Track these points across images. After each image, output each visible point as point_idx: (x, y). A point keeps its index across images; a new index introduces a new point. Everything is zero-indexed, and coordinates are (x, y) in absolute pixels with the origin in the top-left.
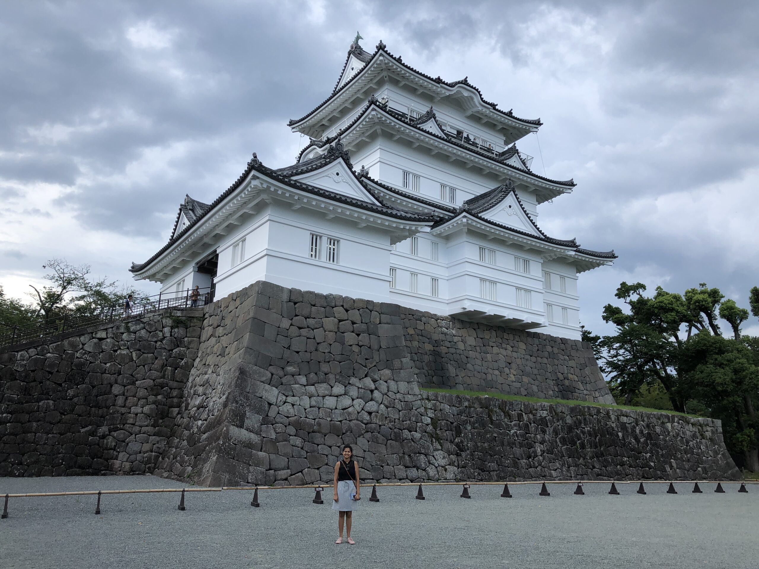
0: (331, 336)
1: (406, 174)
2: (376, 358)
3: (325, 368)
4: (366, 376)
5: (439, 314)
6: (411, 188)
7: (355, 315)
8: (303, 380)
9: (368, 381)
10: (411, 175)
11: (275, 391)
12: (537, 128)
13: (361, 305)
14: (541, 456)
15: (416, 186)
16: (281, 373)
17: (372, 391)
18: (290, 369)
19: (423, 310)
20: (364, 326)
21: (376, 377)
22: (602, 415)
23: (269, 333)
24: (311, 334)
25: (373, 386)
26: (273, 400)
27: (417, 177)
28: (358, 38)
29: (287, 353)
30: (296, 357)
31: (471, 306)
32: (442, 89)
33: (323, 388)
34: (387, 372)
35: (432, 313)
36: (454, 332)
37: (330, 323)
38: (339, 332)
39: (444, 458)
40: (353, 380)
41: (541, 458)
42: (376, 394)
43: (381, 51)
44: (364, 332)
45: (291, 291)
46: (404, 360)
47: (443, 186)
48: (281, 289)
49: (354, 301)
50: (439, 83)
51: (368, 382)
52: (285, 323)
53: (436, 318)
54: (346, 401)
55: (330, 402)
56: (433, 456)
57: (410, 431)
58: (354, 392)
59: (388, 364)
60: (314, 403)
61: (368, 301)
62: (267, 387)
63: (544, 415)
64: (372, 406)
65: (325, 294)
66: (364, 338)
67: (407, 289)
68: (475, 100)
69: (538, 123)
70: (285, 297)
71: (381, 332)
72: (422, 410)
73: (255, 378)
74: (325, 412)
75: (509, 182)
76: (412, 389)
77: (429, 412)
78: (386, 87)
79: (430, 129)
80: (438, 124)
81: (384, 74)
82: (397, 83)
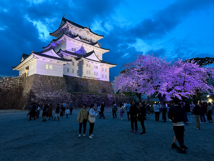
0: (49, 84)
2: (59, 87)
3: (48, 89)
7: (55, 79)
8: (43, 92)
9: (57, 92)
11: (38, 94)
13: (56, 77)
15: (75, 50)
16: (39, 91)
18: (41, 90)
19: (75, 76)
20: (57, 82)
23: (36, 84)
24: (45, 83)
28: (64, 16)
29: (40, 87)
30: (42, 88)
32: (81, 29)
33: (47, 93)
34: (61, 90)
37: (49, 81)
38: (51, 83)
40: (54, 91)
45: (41, 75)
46: (65, 87)
47: (81, 50)
48: (39, 75)
52: (40, 82)
54: (52, 95)
58: (54, 93)
59: (62, 88)
60: (45, 96)
61: (58, 77)
62: (36, 93)
64: (57, 96)
66: (56, 84)
67: (71, 72)
68: (89, 32)
70: (40, 77)
71: (60, 83)
72: (68, 96)
73: (34, 92)
74: (48, 97)
75: (93, 51)
76: (66, 93)
77: (70, 97)
78: (69, 28)
79: (78, 39)
80: (79, 37)
81: (68, 26)
82: (71, 27)
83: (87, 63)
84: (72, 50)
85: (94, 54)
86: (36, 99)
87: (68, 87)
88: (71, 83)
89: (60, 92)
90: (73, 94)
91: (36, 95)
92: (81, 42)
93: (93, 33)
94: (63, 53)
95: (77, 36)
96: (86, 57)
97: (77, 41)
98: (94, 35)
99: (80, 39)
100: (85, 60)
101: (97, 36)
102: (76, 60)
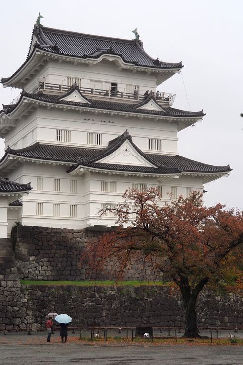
1: (59, 132)
5: (75, 229)
6: (63, 141)
10: (63, 131)
12: (179, 70)
14: (105, 317)
15: (68, 138)
19: (62, 228)
22: (164, 291)
27: (68, 132)
28: (40, 17)
31: (93, 223)
32: (89, 61)
35: (69, 228)
36: (86, 240)
39: (32, 319)
41: (104, 318)
43: (36, 49)
47: (90, 134)
50: (86, 58)
53: (72, 232)
56: (25, 319)
57: (12, 307)
59: (2, 272)
63: (113, 293)
67: (51, 215)
68: (120, 62)
69: (179, 66)
72: (22, 295)
75: (127, 132)
76: (16, 284)
77: (27, 297)
78: (49, 66)
79: (74, 97)
80: (81, 93)
81: (45, 58)
82: (55, 61)
83: (105, 180)
84: (58, 138)
85: (126, 145)
87: (39, 265)
88: (47, 251)
92: (85, 109)
93: (136, 64)
94: (17, 159)
95: (73, 91)
96: (98, 160)
97: (69, 107)
98: (139, 68)
99: (84, 97)
100: (92, 172)
101: (154, 70)
102: (68, 172)
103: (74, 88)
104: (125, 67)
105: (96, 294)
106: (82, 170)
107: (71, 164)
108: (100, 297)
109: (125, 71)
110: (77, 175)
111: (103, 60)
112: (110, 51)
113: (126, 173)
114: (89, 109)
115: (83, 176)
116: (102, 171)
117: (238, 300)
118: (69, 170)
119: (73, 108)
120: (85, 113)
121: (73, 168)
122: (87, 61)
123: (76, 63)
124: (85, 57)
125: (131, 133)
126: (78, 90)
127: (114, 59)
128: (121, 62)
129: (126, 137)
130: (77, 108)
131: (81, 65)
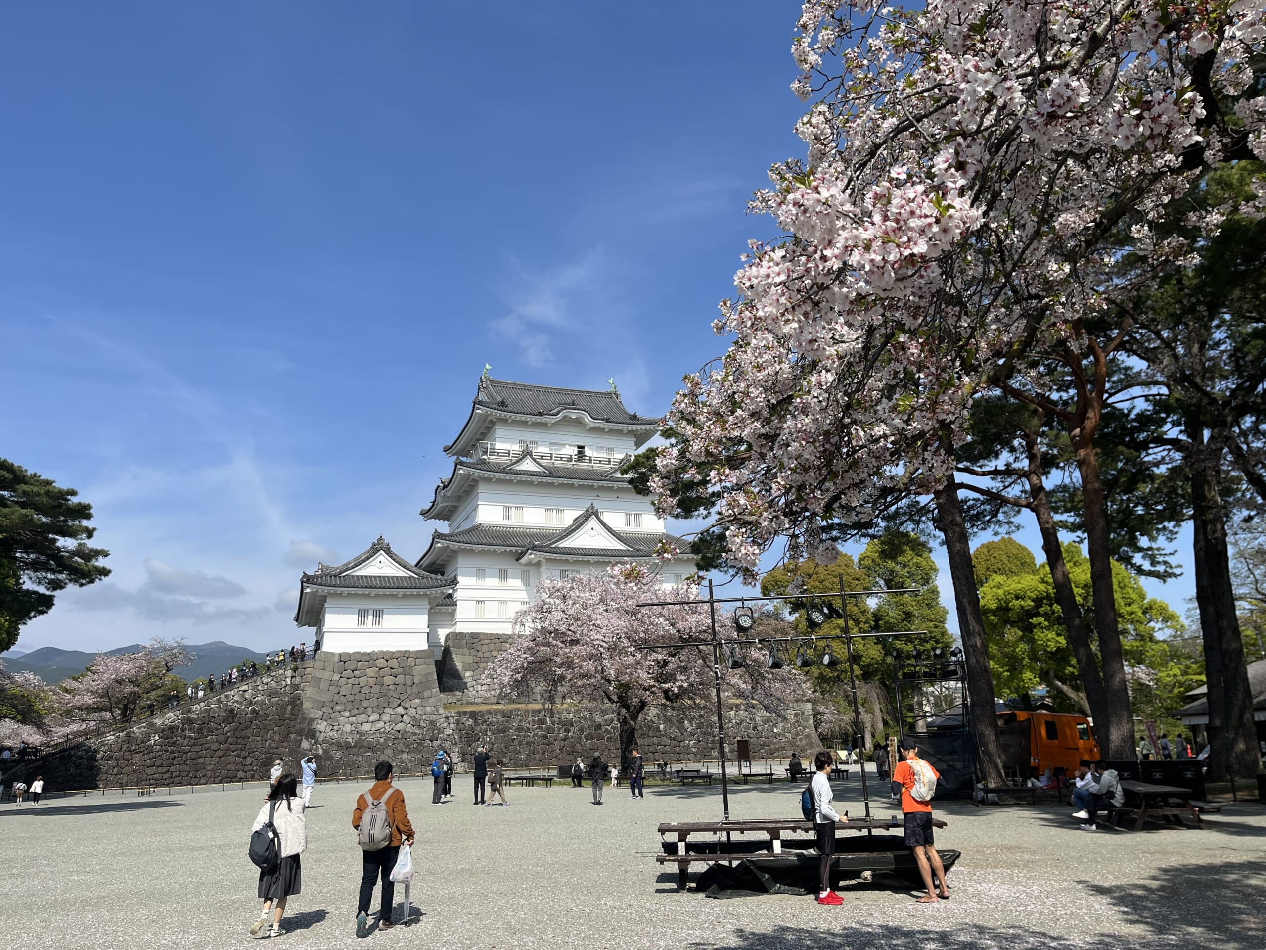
0: (372, 681)
1: (507, 509)
2: (409, 692)
3: (365, 703)
4: (399, 705)
6: (513, 520)
7: (394, 663)
8: (347, 714)
10: (513, 509)
11: (326, 723)
13: (398, 655)
15: (521, 517)
16: (331, 711)
17: (402, 716)
18: (338, 708)
20: (400, 670)
21: (407, 706)
23: (324, 686)
24: (356, 681)
25: (403, 711)
26: (322, 729)
27: (520, 509)
29: (336, 697)
30: (344, 699)
32: (546, 420)
33: (362, 718)
34: (417, 701)
37: (371, 672)
38: (379, 678)
40: (387, 710)
42: (405, 717)
43: (477, 406)
44: (400, 674)
45: (341, 654)
46: (434, 690)
47: (549, 510)
48: (333, 654)
49: (393, 653)
50: (542, 416)
51: (400, 710)
52: (336, 677)
54: (381, 724)
55: (366, 727)
57: (431, 741)
58: (386, 718)
59: (419, 695)
60: (353, 729)
61: (405, 651)
62: (320, 721)
63: (570, 718)
64: (400, 726)
65: (368, 651)
66: (400, 679)
67: (495, 616)
68: (585, 419)
70: (336, 659)
71: (415, 673)
72: (445, 725)
73: (312, 716)
74: (362, 734)
75: (592, 505)
76: (437, 711)
77: (452, 726)
78: (496, 427)
79: (528, 465)
80: (534, 460)
81: (490, 418)
82: (504, 421)
83: (564, 568)
84: (507, 517)
85: (593, 522)
86: (317, 742)
89: (412, 711)
90: (465, 713)
91: (322, 726)
92: (540, 479)
93: (607, 421)
94: (448, 547)
95: (524, 456)
96: (554, 543)
97: (519, 477)
98: (612, 426)
99: (539, 464)
100: (547, 559)
101: (630, 427)
102: (517, 560)
103: (526, 453)
104: (592, 425)
105: (548, 720)
106: (532, 556)
107: (520, 550)
108: (553, 723)
109: (594, 430)
110: (529, 563)
111: (565, 417)
112: (573, 405)
113: (591, 558)
114: (545, 479)
115: (538, 564)
116: (558, 556)
117: (742, 721)
118: (519, 557)
119: (524, 478)
120: (541, 484)
121: (523, 554)
122: (543, 419)
123: (530, 423)
124: (540, 414)
125: (597, 505)
126: (531, 456)
127: (579, 415)
128: (587, 419)
129: (591, 513)
130: (529, 478)
131: (535, 425)
